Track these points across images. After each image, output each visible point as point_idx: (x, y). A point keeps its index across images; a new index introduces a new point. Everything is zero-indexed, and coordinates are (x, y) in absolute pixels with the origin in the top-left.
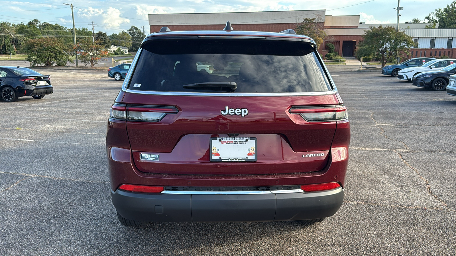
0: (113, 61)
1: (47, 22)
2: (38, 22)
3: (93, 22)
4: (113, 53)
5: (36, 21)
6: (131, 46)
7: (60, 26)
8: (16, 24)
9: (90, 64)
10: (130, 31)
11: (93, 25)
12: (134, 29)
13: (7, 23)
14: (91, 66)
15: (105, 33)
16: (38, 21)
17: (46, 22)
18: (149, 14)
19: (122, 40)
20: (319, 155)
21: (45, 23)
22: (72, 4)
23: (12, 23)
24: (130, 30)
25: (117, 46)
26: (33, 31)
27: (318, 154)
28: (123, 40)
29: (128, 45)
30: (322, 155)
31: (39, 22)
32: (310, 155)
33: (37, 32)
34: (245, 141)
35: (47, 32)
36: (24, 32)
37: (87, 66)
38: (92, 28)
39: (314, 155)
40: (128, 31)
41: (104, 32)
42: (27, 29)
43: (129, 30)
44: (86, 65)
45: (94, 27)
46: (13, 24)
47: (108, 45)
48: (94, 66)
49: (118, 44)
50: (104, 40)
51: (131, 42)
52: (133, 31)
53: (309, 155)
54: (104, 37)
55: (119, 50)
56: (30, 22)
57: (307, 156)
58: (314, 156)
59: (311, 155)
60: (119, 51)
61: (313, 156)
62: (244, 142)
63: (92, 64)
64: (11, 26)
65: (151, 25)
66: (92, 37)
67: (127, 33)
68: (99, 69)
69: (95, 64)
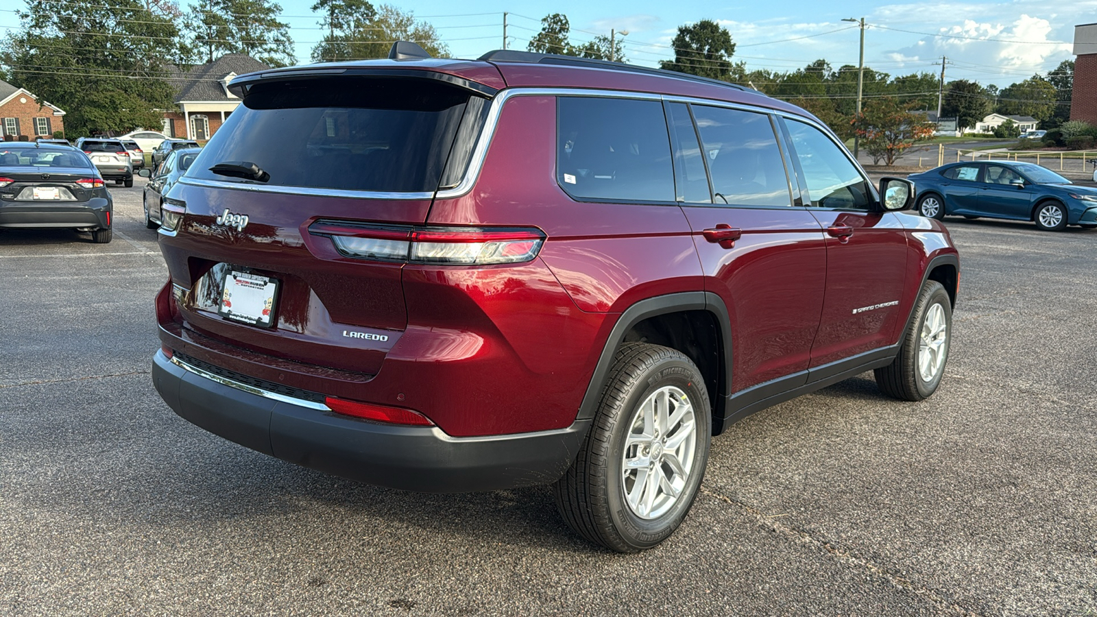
0: (940, 152)
1: (851, 65)
2: (825, 65)
3: (944, 58)
4: (991, 133)
5: (821, 64)
6: (1051, 114)
7: (872, 71)
8: (781, 73)
9: (886, 159)
10: (1053, 74)
11: (943, 66)
12: (1068, 67)
13: (765, 72)
14: (887, 165)
15: (974, 84)
16: (824, 63)
17: (848, 64)
18: (1076, 26)
19: (1027, 98)
20: (376, 337)
21: (846, 66)
22: (862, 19)
23: (773, 72)
24: (1056, 73)
25: (1003, 114)
26: (809, 87)
27: (374, 336)
28: (1032, 98)
29: (1042, 112)
30: (381, 339)
31: (828, 65)
32: (357, 335)
33: (815, 89)
34: (263, 283)
35: (840, 88)
36: (790, 90)
37: (879, 163)
38: (941, 72)
39: (366, 335)
40: (1049, 74)
41: (971, 82)
42: (798, 82)
43: (1053, 71)
44: (878, 161)
45: (945, 69)
46: (776, 73)
47: (978, 112)
48: (893, 165)
49: (1015, 110)
50: (969, 102)
51: (1054, 103)
52: (1065, 73)
53: (356, 333)
54: (969, 95)
55: (1007, 125)
56: (809, 66)
57: (351, 335)
58: (366, 338)
59: (359, 334)
60: (1006, 127)
61: (362, 337)
62: (260, 285)
63: (889, 159)
64: (771, 77)
65: (1078, 56)
66: (938, 93)
67: (1045, 80)
68: (903, 171)
69: (897, 158)
